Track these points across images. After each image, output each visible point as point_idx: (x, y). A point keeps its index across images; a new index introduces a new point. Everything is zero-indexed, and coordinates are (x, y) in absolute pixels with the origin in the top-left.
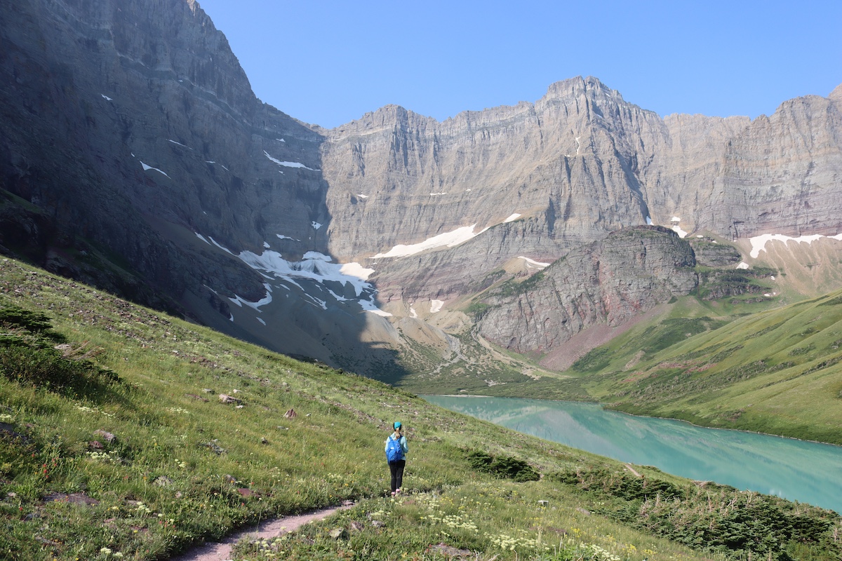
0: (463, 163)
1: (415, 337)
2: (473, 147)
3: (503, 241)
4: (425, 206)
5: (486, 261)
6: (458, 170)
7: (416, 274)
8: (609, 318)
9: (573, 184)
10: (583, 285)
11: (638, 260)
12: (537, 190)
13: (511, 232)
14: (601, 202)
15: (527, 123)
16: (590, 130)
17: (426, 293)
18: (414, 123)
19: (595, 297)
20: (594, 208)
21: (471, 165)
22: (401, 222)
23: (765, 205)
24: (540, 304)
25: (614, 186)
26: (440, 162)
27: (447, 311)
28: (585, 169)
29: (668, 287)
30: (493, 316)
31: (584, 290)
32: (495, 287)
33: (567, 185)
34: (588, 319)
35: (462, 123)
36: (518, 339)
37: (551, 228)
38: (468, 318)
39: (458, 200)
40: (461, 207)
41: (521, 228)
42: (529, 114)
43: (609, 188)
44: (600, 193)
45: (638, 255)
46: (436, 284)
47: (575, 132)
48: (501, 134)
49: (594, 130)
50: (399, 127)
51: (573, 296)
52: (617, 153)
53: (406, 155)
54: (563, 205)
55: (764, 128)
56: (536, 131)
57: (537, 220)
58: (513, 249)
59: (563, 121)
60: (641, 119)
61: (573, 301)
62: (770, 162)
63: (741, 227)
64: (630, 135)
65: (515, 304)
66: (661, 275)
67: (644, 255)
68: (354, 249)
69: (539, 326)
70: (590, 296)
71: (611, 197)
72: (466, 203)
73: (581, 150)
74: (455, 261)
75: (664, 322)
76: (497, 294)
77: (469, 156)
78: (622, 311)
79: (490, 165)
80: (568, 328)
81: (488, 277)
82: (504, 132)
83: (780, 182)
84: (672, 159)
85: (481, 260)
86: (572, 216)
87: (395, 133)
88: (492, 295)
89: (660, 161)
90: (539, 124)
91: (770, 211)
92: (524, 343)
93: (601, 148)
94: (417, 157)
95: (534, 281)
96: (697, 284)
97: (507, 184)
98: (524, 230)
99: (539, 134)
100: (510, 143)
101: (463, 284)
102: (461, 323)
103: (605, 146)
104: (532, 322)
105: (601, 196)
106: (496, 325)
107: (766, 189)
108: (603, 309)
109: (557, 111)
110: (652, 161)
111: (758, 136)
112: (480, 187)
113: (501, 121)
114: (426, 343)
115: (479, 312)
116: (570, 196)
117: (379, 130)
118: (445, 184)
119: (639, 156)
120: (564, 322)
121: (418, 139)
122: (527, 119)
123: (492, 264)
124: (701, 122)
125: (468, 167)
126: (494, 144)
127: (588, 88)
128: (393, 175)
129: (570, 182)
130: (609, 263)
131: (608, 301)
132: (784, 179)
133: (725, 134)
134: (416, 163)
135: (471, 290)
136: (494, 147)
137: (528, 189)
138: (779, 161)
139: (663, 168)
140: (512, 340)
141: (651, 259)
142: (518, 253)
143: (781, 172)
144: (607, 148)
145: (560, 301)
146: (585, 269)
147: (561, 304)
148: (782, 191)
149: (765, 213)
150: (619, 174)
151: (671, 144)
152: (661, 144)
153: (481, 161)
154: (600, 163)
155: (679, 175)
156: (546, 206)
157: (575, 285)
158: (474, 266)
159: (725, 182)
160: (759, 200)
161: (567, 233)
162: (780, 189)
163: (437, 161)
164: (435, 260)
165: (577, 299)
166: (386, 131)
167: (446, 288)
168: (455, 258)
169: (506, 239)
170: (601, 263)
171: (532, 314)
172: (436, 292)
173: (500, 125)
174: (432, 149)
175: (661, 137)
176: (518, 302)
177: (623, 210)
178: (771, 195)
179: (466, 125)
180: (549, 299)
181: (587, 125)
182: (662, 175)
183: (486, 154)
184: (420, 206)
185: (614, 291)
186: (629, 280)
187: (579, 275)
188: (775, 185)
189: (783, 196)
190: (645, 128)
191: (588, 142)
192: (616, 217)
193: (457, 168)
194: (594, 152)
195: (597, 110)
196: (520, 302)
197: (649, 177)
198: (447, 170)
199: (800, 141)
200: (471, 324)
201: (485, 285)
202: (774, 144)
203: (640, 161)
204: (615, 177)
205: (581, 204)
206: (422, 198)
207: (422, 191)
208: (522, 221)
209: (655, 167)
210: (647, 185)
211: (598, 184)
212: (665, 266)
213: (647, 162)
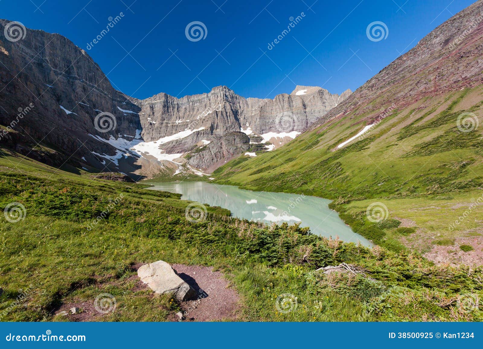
0: (186, 112)
1: (168, 166)
2: (189, 107)
3: (197, 136)
5: (192, 142)
7: (171, 147)
8: (225, 158)
9: (218, 119)
11: (233, 141)
12: (208, 121)
13: (200, 133)
14: (227, 124)
15: (206, 100)
18: (170, 99)
20: (224, 126)
22: (167, 131)
23: (271, 125)
24: (206, 155)
25: (230, 120)
27: (180, 157)
28: (222, 114)
29: (241, 149)
30: (192, 158)
31: (218, 150)
32: (194, 151)
34: (219, 158)
35: (186, 99)
36: (199, 165)
37: (212, 132)
38: (186, 159)
39: (185, 124)
40: (185, 126)
41: (202, 132)
42: (206, 97)
43: (229, 120)
44: (226, 122)
45: (233, 140)
46: (177, 149)
47: (220, 103)
49: (225, 103)
50: (165, 100)
51: (215, 152)
52: (232, 110)
53: (168, 109)
54: (215, 125)
55: (271, 103)
56: (208, 102)
57: (208, 130)
58: (200, 139)
59: (216, 99)
60: (240, 99)
61: (215, 154)
62: (273, 113)
63: (264, 131)
64: (236, 104)
65: (199, 155)
66: (239, 146)
67: (235, 140)
68: (152, 139)
69: (205, 161)
70: (220, 152)
71: (230, 123)
72: (187, 124)
75: (239, 159)
76: (194, 152)
77: (188, 110)
78: (228, 156)
79: (195, 113)
80: (214, 161)
81: (193, 147)
82: (199, 102)
84: (249, 111)
85: (190, 142)
86: (218, 129)
87: (164, 102)
89: (245, 112)
90: (209, 100)
92: (201, 166)
94: (172, 110)
95: (205, 148)
96: (249, 148)
98: (204, 133)
100: (201, 106)
101: (185, 149)
102: (183, 161)
103: (228, 107)
104: (203, 160)
106: (193, 161)
107: (271, 120)
108: (223, 155)
109: (215, 96)
110: (243, 112)
111: (269, 105)
112: (192, 120)
113: (198, 99)
114: (171, 167)
115: (189, 158)
116: (217, 123)
117: (159, 101)
118: (180, 119)
119: (239, 110)
120: (212, 160)
121: (172, 104)
123: (194, 143)
124: (257, 100)
125: (188, 113)
126: (196, 106)
127: (224, 89)
128: (164, 116)
130: (225, 142)
131: (224, 153)
132: (276, 117)
134: (171, 112)
135: (187, 151)
137: (205, 120)
138: (275, 112)
139: (246, 114)
141: (237, 141)
142: (202, 140)
144: (229, 108)
146: (218, 144)
147: (212, 154)
149: (271, 127)
150: (233, 116)
151: (248, 107)
152: (246, 107)
153: (192, 111)
154: (227, 113)
155: (250, 116)
156: (210, 126)
157: (215, 149)
158: (188, 144)
159: (260, 118)
160: (269, 123)
161: (217, 133)
163: (178, 111)
164: (177, 142)
166: (161, 101)
167: (180, 150)
168: (183, 142)
170: (223, 142)
171: (203, 158)
172: (178, 151)
174: (176, 108)
175: (246, 105)
177: (233, 126)
178: (272, 122)
180: (208, 153)
181: (223, 101)
182: (246, 116)
183: (193, 109)
184: (173, 126)
185: (226, 150)
186: (230, 147)
187: (217, 146)
188: (274, 119)
190: (241, 102)
191: (223, 106)
192: (231, 129)
193: (184, 114)
194: (225, 109)
195: (226, 96)
197: (242, 117)
198: (181, 114)
199: (281, 107)
200: (186, 161)
201: (192, 150)
202: (274, 108)
203: (239, 112)
204: (231, 117)
205: (221, 125)
206: (173, 123)
207: (173, 121)
208: (203, 130)
209: (243, 114)
210: (241, 119)
211: (226, 119)
212: (241, 143)
213: (241, 112)
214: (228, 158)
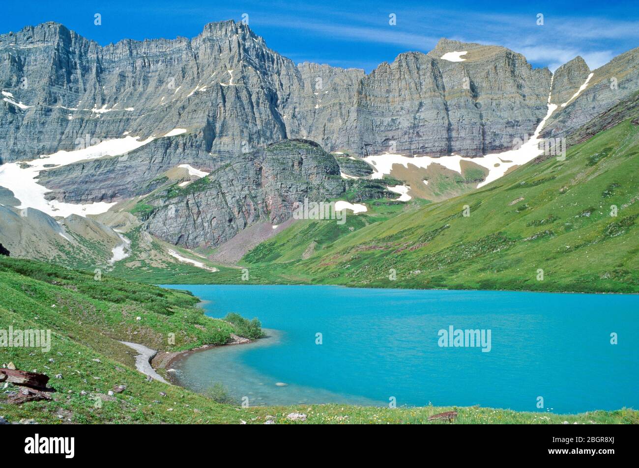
0: (124, 85)
2: (134, 72)
3: (166, 152)
4: (87, 121)
5: (149, 169)
6: (120, 91)
7: (79, 180)
8: (271, 217)
9: (227, 108)
10: (247, 188)
11: (296, 167)
12: (195, 111)
13: (173, 145)
14: (250, 125)
15: (184, 56)
16: (241, 66)
17: (90, 197)
18: (77, 44)
19: (258, 198)
20: (244, 130)
21: (132, 87)
22: (62, 133)
23: (387, 133)
24: (207, 204)
25: (260, 114)
26: (102, 83)
27: (113, 212)
28: (238, 96)
29: (321, 191)
30: (160, 216)
31: (247, 192)
32: (160, 190)
33: (222, 108)
34: (251, 218)
35: (124, 50)
36: (186, 236)
37: (209, 144)
38: (136, 217)
39: (120, 117)
40: (122, 124)
41: (181, 142)
42: (186, 49)
43: (257, 115)
44: (250, 118)
45: (296, 163)
46: (100, 189)
47: (228, 66)
48: (160, 63)
49: (245, 66)
50: (62, 44)
51: (238, 197)
52: (262, 88)
53: (68, 73)
54: (218, 125)
55: (386, 72)
56: (192, 63)
57: (197, 136)
58: (174, 160)
59: (217, 57)
60: (281, 64)
61: (237, 201)
62: (390, 99)
63: (370, 149)
64: (271, 75)
65: (183, 204)
66: (315, 181)
67: (301, 163)
68: (13, 156)
69: (206, 225)
70: (254, 198)
71: (258, 122)
72: (128, 119)
73: (233, 81)
74: (119, 168)
76: (162, 197)
77: (129, 81)
78: (283, 210)
79: (150, 89)
80: (234, 226)
81: (152, 183)
82: (163, 62)
83: (398, 115)
84: (304, 98)
85: (144, 168)
86: (226, 136)
87: (58, 50)
88: (157, 197)
89: (295, 98)
90: (195, 58)
91: (391, 138)
92: (192, 240)
93: (250, 82)
94: (79, 76)
95: (199, 185)
96: (344, 190)
97: (167, 106)
98: (185, 144)
99: (195, 65)
100: (168, 71)
101: (127, 188)
102: (128, 224)
103: (253, 80)
104: (200, 220)
105: (250, 121)
106: (164, 224)
107: (387, 120)
108: (265, 209)
109: (212, 47)
110: (289, 98)
111: (382, 78)
112: (141, 107)
113: (160, 52)
114: (95, 239)
115: (148, 214)
116: (225, 118)
117: (41, 45)
118: (106, 102)
119: (278, 93)
120: (230, 221)
121: (80, 59)
122: (184, 52)
123: (155, 172)
124: (328, 71)
125: (129, 89)
126: (153, 72)
127: (240, 31)
128: (55, 89)
129: (225, 106)
130: (271, 168)
131: (270, 202)
132: (401, 113)
133: (346, 81)
134: (78, 81)
135: (135, 194)
136: (153, 74)
137: (186, 110)
138: (397, 99)
139: (297, 105)
140: (180, 237)
141: (306, 167)
142: (179, 163)
143: (398, 108)
144: (255, 82)
145: (226, 201)
146: (249, 174)
147: (227, 204)
148: (400, 123)
149: (388, 139)
150: (265, 104)
151: (304, 86)
152: (296, 86)
153: (141, 85)
154: (250, 94)
155: (310, 111)
156: (204, 125)
157: (240, 188)
158: (137, 173)
159: (358, 111)
160: (382, 128)
161: (222, 149)
162: (399, 121)
163: (99, 82)
164: (98, 167)
165: (241, 200)
166: (48, 47)
167: (110, 193)
168: (118, 166)
169: (168, 151)
170: (264, 168)
171: (199, 213)
172: (100, 195)
173: (160, 55)
174: (94, 70)
175: (296, 80)
176: (185, 202)
177: (268, 134)
178: (391, 126)
179: (128, 52)
180: (215, 200)
181: (239, 61)
182: (297, 110)
183: (146, 80)
184: (82, 120)
185: (276, 193)
187: (243, 179)
188: (394, 118)
189: (400, 126)
190: (283, 72)
191: (240, 76)
192: (262, 139)
193: (118, 89)
194: (244, 83)
195: (246, 51)
196: (187, 203)
197: (287, 110)
198: (108, 89)
199: (413, 85)
200: (138, 223)
201: (150, 188)
202: (394, 86)
203: (279, 97)
204: (262, 106)
205: (234, 125)
206: (83, 112)
207: (84, 106)
208: (183, 135)
209: (291, 103)
210: (285, 117)
211: (248, 110)
212: (319, 173)
213: (285, 99)
214: (283, 218)
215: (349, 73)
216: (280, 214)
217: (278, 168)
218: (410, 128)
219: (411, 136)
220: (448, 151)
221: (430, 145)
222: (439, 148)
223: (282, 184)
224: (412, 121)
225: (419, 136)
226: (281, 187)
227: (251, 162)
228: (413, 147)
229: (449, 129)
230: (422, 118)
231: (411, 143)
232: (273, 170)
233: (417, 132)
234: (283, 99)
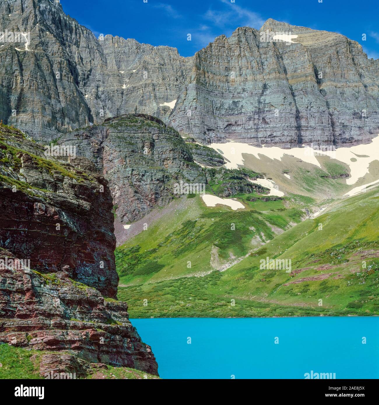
8: (119, 214)
9: (25, 78)
14: (53, 101)
16: (37, 29)
23: (228, 117)
25: (64, 89)
33: (19, 78)
43: (60, 90)
44: (52, 92)
47: (22, 28)
49: (42, 30)
55: (224, 47)
59: (5, 17)
60: (80, 34)
62: (230, 79)
63: (212, 134)
64: (69, 46)
66: (172, 168)
71: (62, 98)
73: (29, 46)
83: (240, 97)
84: (108, 75)
86: (24, 111)
89: (97, 74)
91: (234, 123)
93: (50, 49)
96: (207, 181)
105: (53, 96)
107: (228, 102)
110: (90, 75)
111: (220, 53)
116: (22, 90)
119: (78, 67)
124: (135, 47)
129: (22, 75)
130: (117, 149)
131: (117, 193)
132: (243, 95)
138: (238, 79)
139: (101, 83)
143: (240, 89)
148: (242, 106)
149: (230, 125)
150: (68, 78)
151: (106, 63)
154: (51, 63)
155: (117, 91)
159: (197, 89)
160: (223, 112)
162: (241, 104)
175: (98, 55)
177: (73, 114)
178: (233, 109)
181: (34, 24)
182: (101, 89)
186: (141, 170)
188: (236, 100)
189: (243, 110)
190: (83, 44)
191: (37, 41)
194: (44, 50)
195: (42, 13)
197: (88, 89)
199: (255, 65)
202: (234, 63)
203: (80, 72)
204: (65, 82)
209: (93, 81)
210: (87, 96)
211: (50, 83)
212: (176, 159)
213: (86, 75)
214: (136, 215)
215: (160, 51)
216: (132, 209)
217: (126, 150)
218: (255, 113)
219: (256, 122)
220: (299, 142)
221: (279, 134)
222: (289, 138)
223: (133, 170)
224: (257, 105)
225: (266, 123)
226: (132, 174)
227: (87, 140)
228: (260, 135)
229: (298, 117)
230: (267, 102)
231: (257, 130)
232: (120, 151)
233: (263, 119)
234: (84, 75)
